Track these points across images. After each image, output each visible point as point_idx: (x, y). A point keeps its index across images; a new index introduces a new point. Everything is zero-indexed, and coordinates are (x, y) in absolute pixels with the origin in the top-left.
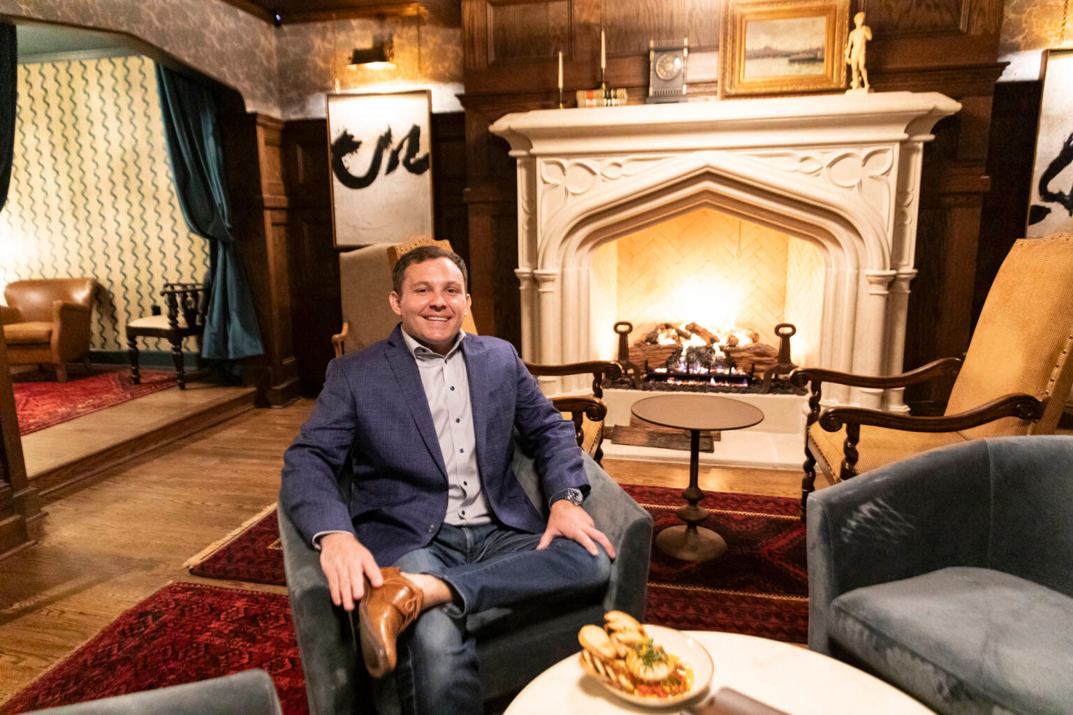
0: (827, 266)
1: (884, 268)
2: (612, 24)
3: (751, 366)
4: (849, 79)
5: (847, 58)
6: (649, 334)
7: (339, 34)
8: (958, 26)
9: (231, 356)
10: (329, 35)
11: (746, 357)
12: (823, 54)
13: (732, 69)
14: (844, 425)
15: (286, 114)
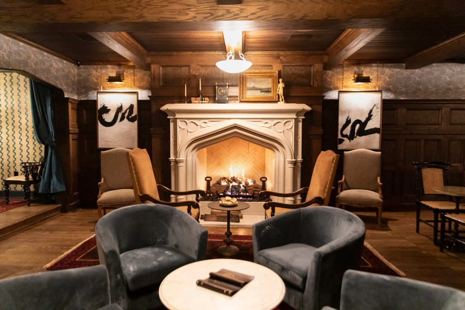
0: (275, 158)
1: (292, 159)
2: (203, 75)
3: (253, 192)
4: (279, 98)
5: (278, 92)
6: (218, 181)
7: (103, 70)
8: (310, 83)
9: (52, 192)
10: (99, 70)
11: (251, 189)
12: (271, 90)
13: (243, 93)
14: (271, 207)
15: (80, 97)
